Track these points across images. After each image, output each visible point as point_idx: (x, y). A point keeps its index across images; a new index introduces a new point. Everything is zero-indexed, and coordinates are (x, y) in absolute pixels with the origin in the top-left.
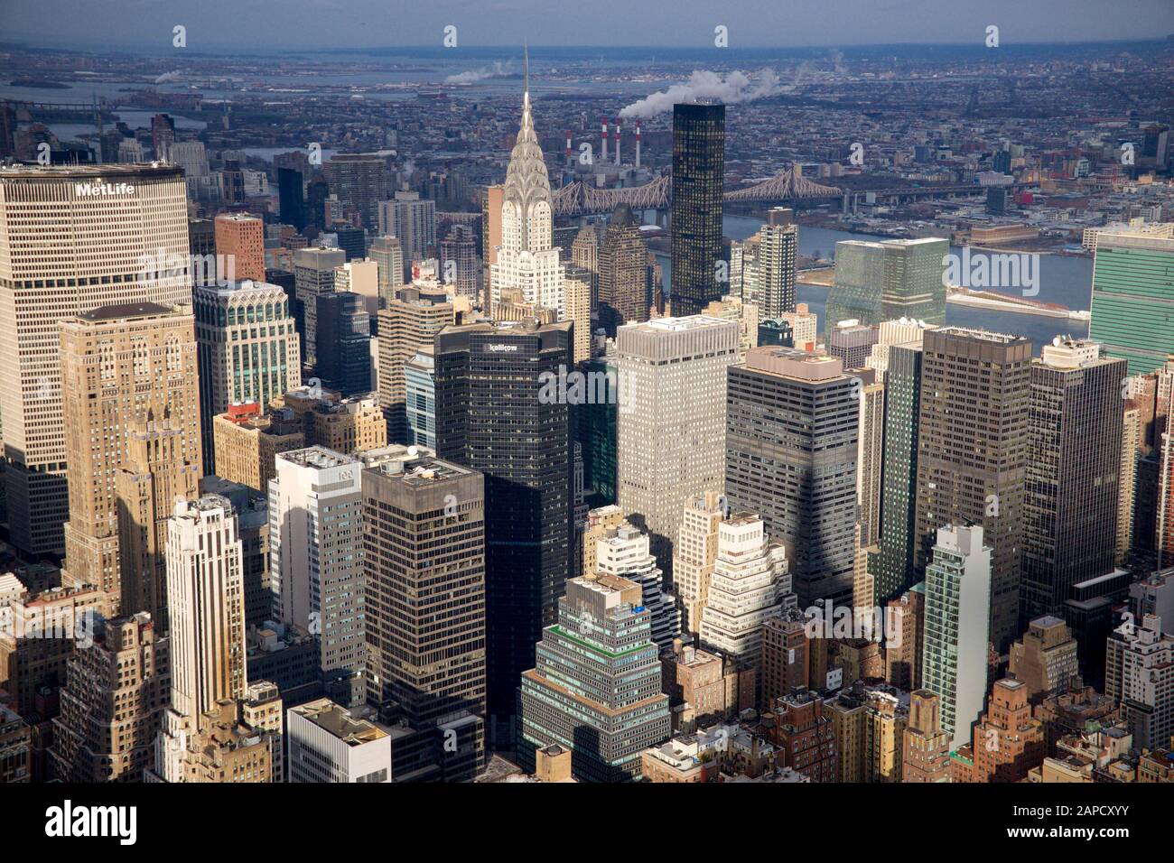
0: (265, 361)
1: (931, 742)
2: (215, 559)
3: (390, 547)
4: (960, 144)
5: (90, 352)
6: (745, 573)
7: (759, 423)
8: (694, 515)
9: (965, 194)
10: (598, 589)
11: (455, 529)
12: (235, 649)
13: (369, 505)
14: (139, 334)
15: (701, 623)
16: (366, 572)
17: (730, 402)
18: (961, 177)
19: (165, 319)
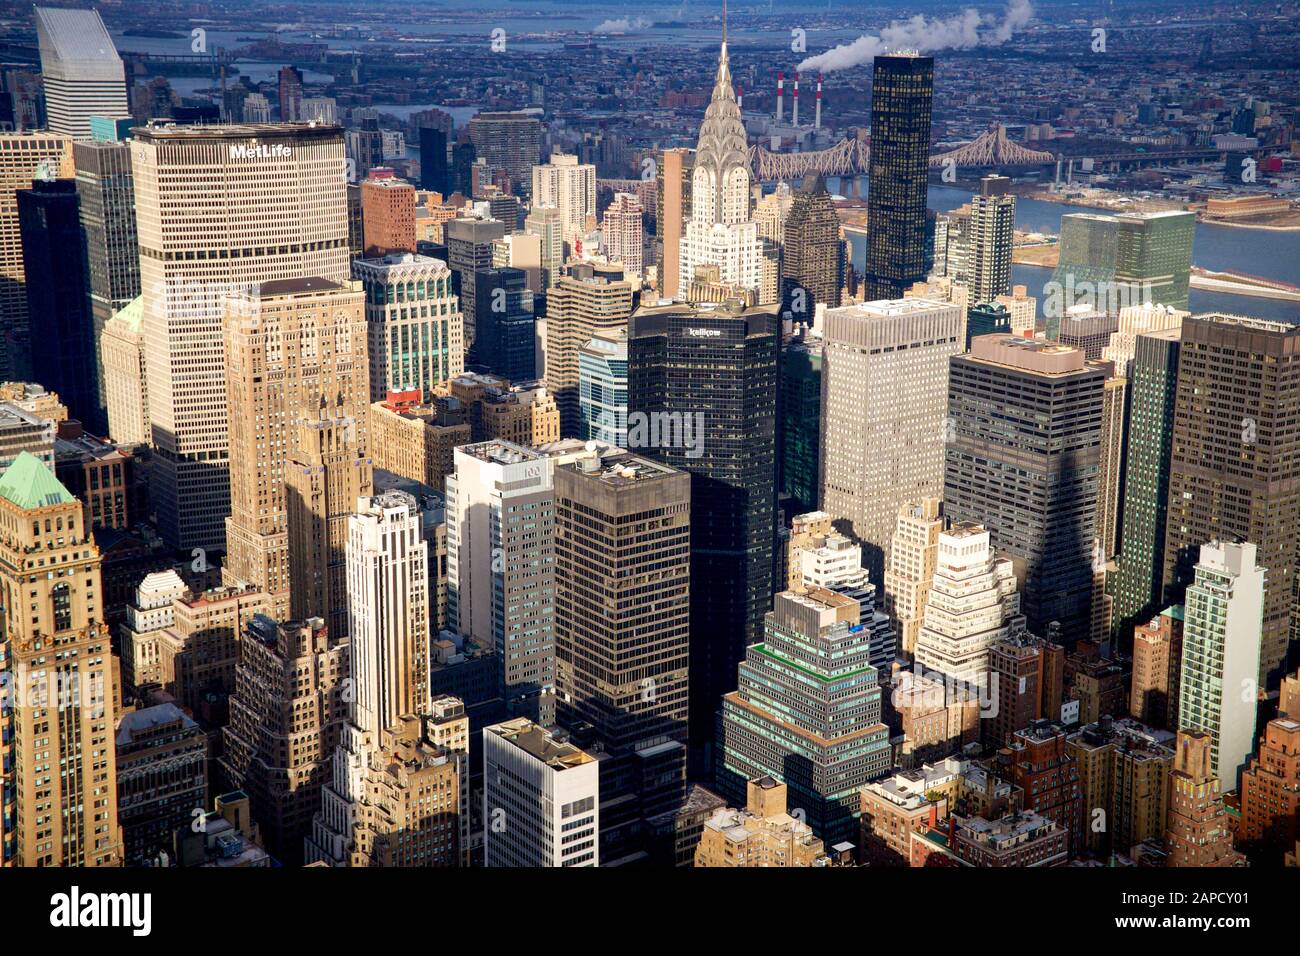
0: (425, 344)
1: (1202, 787)
2: (399, 561)
3: (586, 553)
4: (1191, 102)
5: (255, 332)
6: (967, 590)
7: (985, 421)
8: (909, 524)
9: (1198, 160)
10: (812, 605)
11: (659, 535)
12: (419, 661)
13: (563, 506)
14: (307, 312)
15: (917, 645)
16: (557, 579)
17: (952, 396)
18: (1192, 141)
19: (334, 296)
